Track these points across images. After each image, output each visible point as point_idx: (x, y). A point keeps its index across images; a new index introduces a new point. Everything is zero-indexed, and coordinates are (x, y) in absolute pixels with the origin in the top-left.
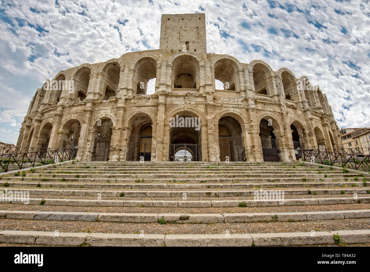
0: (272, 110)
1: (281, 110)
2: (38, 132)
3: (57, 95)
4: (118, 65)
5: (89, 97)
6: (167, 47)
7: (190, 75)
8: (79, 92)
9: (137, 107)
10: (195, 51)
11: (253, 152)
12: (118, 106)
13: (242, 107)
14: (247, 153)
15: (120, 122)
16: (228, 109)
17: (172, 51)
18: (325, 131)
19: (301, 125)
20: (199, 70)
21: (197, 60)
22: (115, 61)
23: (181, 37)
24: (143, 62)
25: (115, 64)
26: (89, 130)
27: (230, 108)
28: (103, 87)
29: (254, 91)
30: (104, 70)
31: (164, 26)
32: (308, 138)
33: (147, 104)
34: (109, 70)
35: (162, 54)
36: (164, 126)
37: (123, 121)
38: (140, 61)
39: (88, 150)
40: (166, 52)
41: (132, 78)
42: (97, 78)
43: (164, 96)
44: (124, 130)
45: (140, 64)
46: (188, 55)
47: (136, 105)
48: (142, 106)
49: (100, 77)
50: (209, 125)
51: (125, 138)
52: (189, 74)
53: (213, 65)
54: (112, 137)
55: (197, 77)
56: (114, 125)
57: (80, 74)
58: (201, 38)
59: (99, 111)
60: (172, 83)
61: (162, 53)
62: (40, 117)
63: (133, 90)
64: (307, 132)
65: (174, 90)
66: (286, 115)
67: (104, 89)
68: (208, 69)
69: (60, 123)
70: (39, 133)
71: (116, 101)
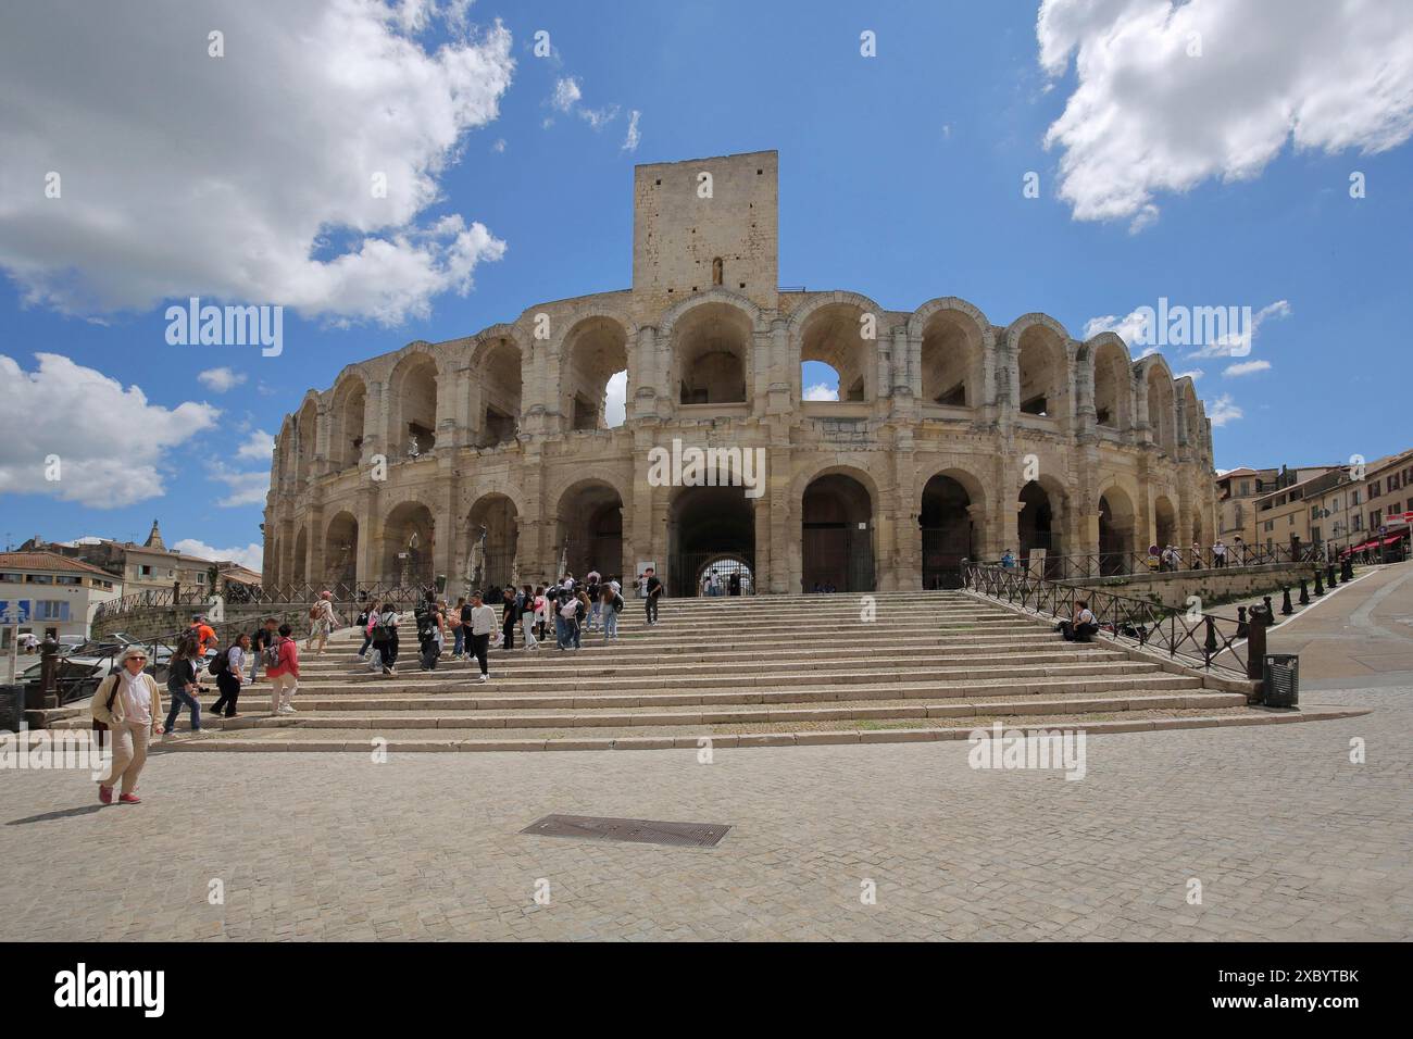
0: (967, 451)
1: (998, 448)
2: (320, 537)
3: (350, 435)
4: (513, 343)
5: (443, 439)
6: (656, 280)
7: (734, 356)
8: (411, 424)
9: (576, 462)
10: (743, 286)
11: (894, 565)
12: (527, 463)
13: (875, 449)
14: (879, 568)
15: (536, 505)
16: (833, 455)
17: (670, 291)
18: (1143, 496)
19: (1060, 485)
20: (752, 346)
21: (746, 316)
22: (503, 332)
23: (697, 243)
24: (585, 330)
25: (503, 341)
26: (457, 528)
27: (839, 455)
28: (478, 410)
29: (916, 399)
30: (475, 359)
31: (644, 210)
32: (1074, 519)
33: (604, 455)
34: (488, 357)
35: (641, 303)
36: (653, 510)
37: (543, 502)
38: (576, 329)
39: (460, 577)
40: (653, 296)
41: (557, 381)
42: (457, 386)
43: (651, 432)
44: (548, 524)
45: (577, 338)
46: (720, 304)
47: (577, 458)
48: (591, 461)
49: (465, 382)
50: (773, 502)
51: (553, 544)
52: (729, 353)
53: (795, 329)
54: (518, 543)
55: (747, 367)
56: (521, 512)
57: (406, 372)
58: (763, 242)
59: (475, 478)
60: (674, 390)
61: (642, 300)
62: (318, 499)
63: (563, 417)
64: (1074, 503)
65: (680, 409)
66: (1008, 461)
67: (482, 415)
68: (781, 344)
69: (374, 513)
70: (324, 541)
71: (520, 452)
